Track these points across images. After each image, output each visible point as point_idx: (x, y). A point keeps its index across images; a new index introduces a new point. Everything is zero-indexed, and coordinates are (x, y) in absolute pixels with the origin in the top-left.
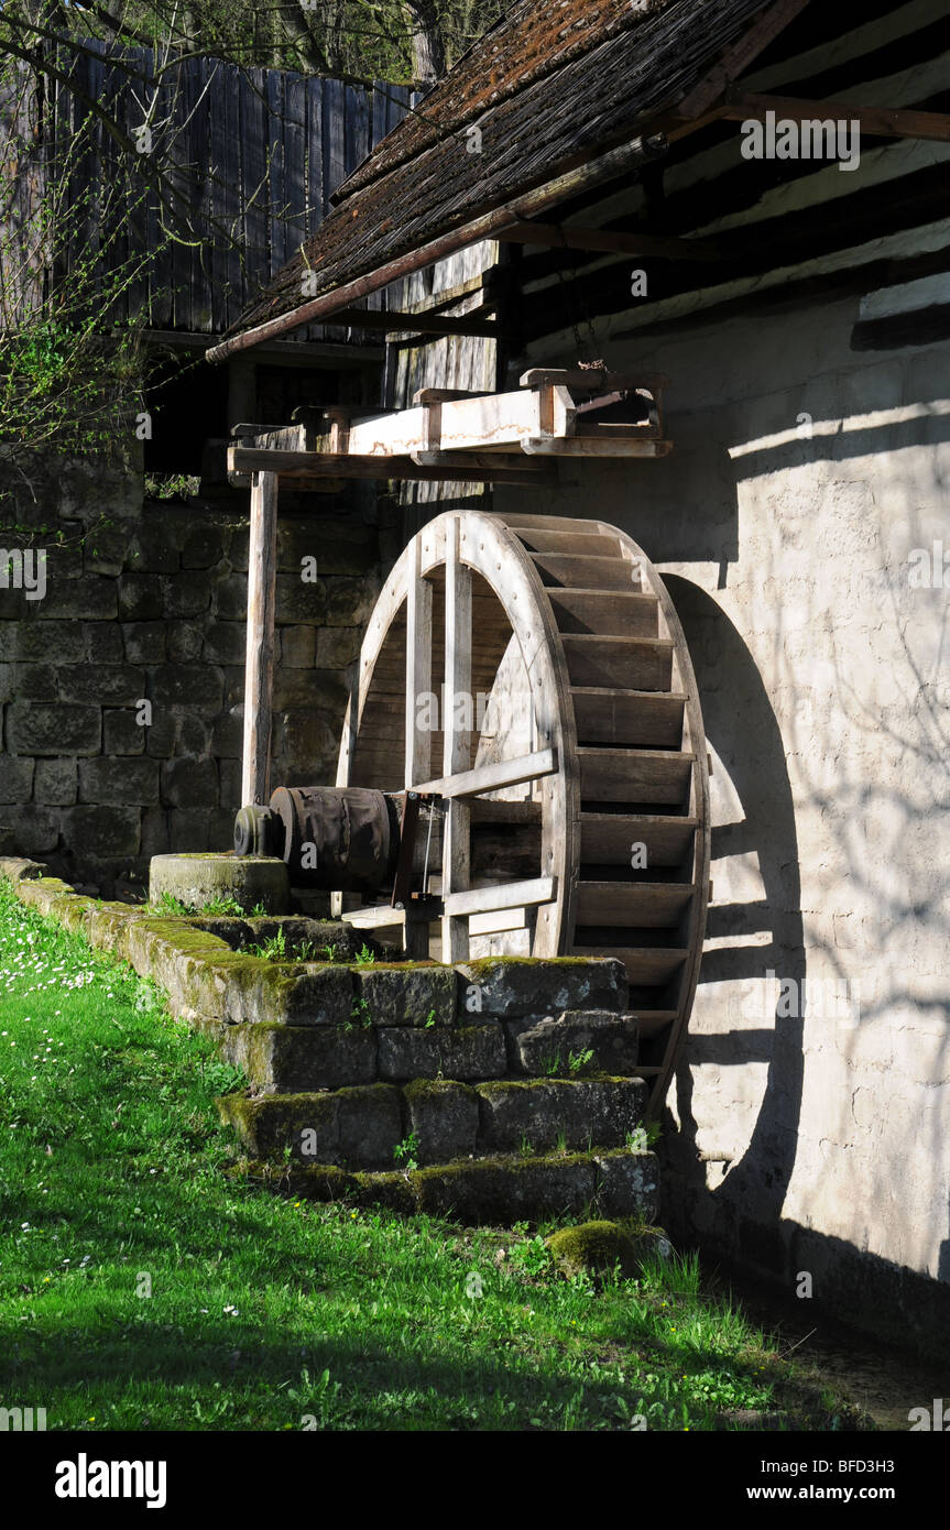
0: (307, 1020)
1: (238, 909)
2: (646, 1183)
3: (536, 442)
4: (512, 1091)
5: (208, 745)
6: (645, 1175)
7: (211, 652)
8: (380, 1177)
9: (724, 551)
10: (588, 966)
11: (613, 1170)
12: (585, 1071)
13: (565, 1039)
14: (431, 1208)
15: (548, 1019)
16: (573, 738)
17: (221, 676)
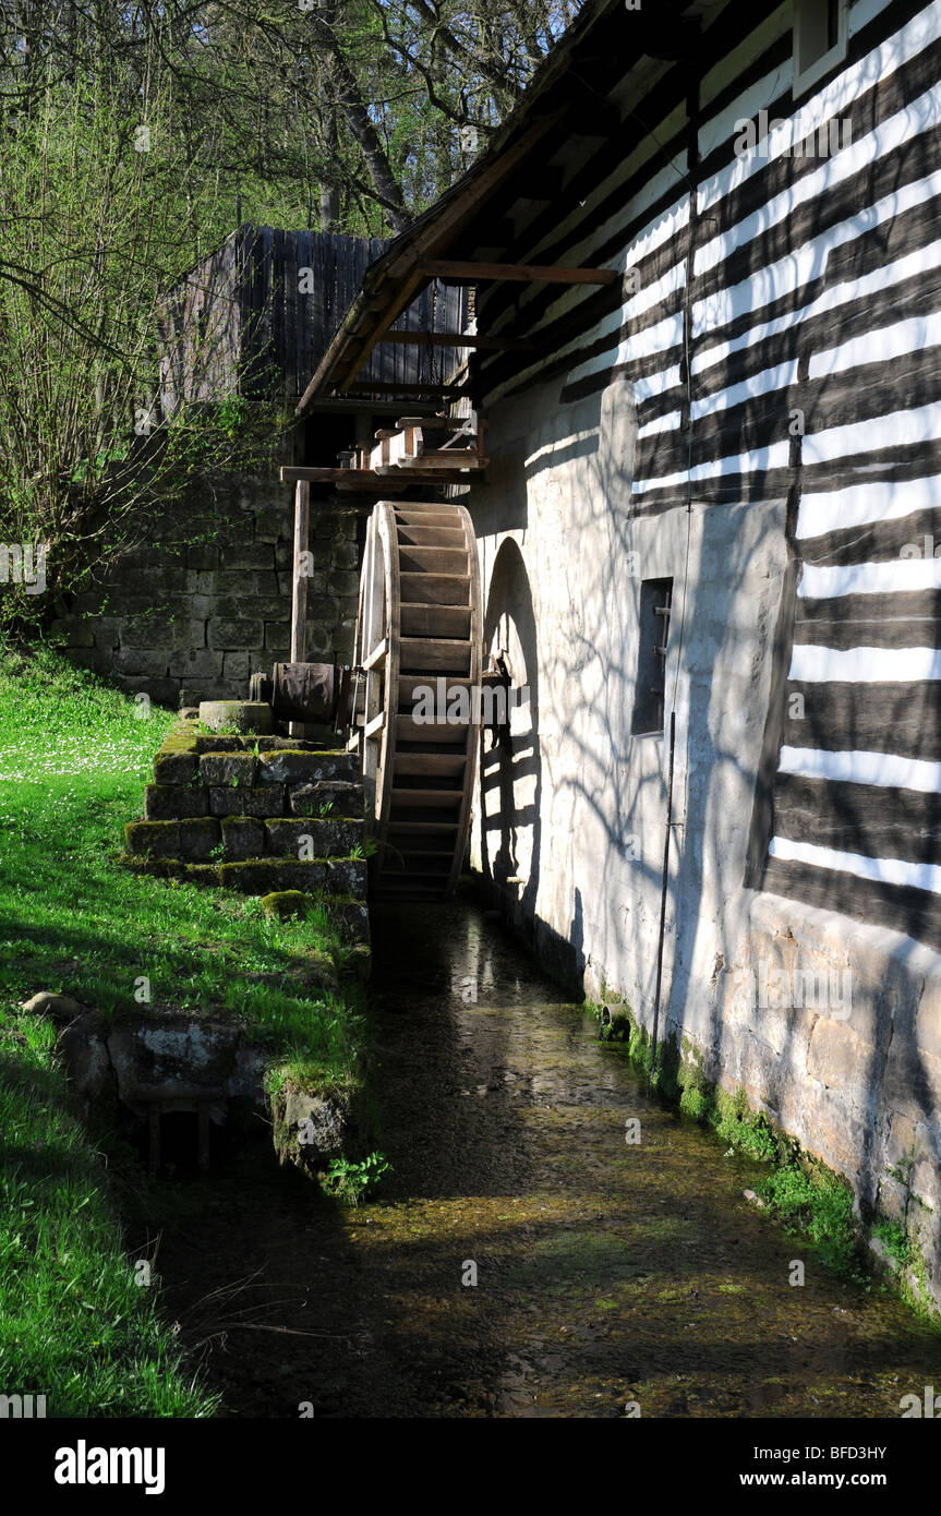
0: (168, 781)
1: (238, 731)
2: (358, 876)
3: (402, 461)
4: (282, 823)
5: (329, 644)
6: (357, 872)
7: (331, 588)
8: (200, 867)
9: (521, 523)
10: (334, 756)
11: (337, 869)
12: (329, 814)
13: (317, 797)
14: (227, 884)
15: (309, 785)
16: (398, 633)
17: (338, 603)
